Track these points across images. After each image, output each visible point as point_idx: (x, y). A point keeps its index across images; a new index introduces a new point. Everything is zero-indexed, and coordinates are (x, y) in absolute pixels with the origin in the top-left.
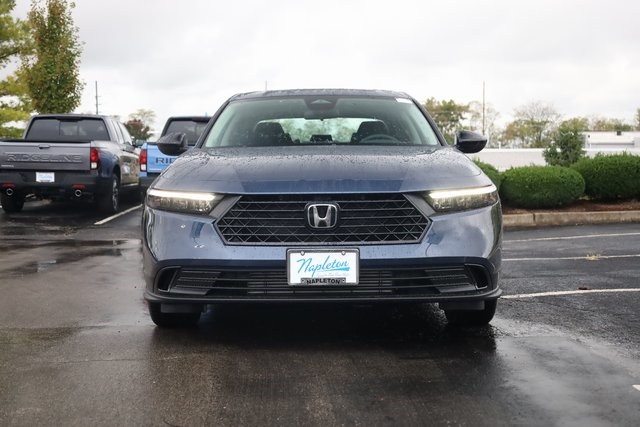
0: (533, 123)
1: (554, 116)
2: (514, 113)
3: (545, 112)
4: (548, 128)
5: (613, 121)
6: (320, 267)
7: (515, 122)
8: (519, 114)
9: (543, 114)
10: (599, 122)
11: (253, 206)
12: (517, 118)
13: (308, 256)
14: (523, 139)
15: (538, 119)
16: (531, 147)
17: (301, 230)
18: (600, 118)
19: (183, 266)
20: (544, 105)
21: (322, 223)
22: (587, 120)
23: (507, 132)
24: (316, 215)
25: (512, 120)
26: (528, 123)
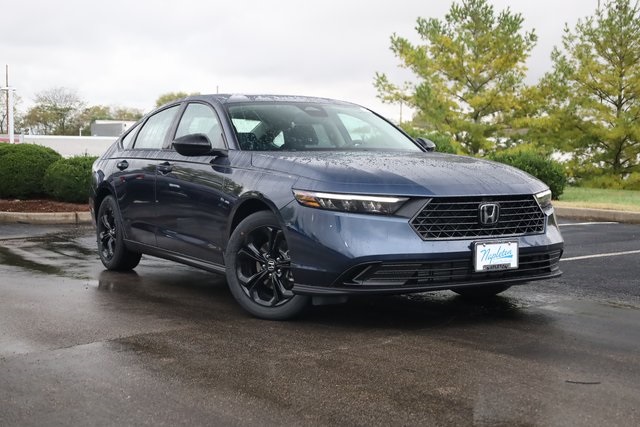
0: (56, 109)
1: (77, 104)
2: (35, 98)
3: (68, 98)
4: (72, 115)
5: (134, 110)
6: (495, 256)
7: (38, 108)
8: (41, 99)
9: (66, 101)
10: (121, 111)
11: (441, 207)
12: (39, 104)
13: (488, 246)
14: (46, 124)
15: (61, 105)
16: (55, 134)
17: (475, 227)
18: (122, 108)
19: (384, 261)
20: (67, 92)
21: (490, 220)
22: (108, 108)
23: (29, 117)
24: (486, 214)
25: (34, 105)
26: (52, 109)
